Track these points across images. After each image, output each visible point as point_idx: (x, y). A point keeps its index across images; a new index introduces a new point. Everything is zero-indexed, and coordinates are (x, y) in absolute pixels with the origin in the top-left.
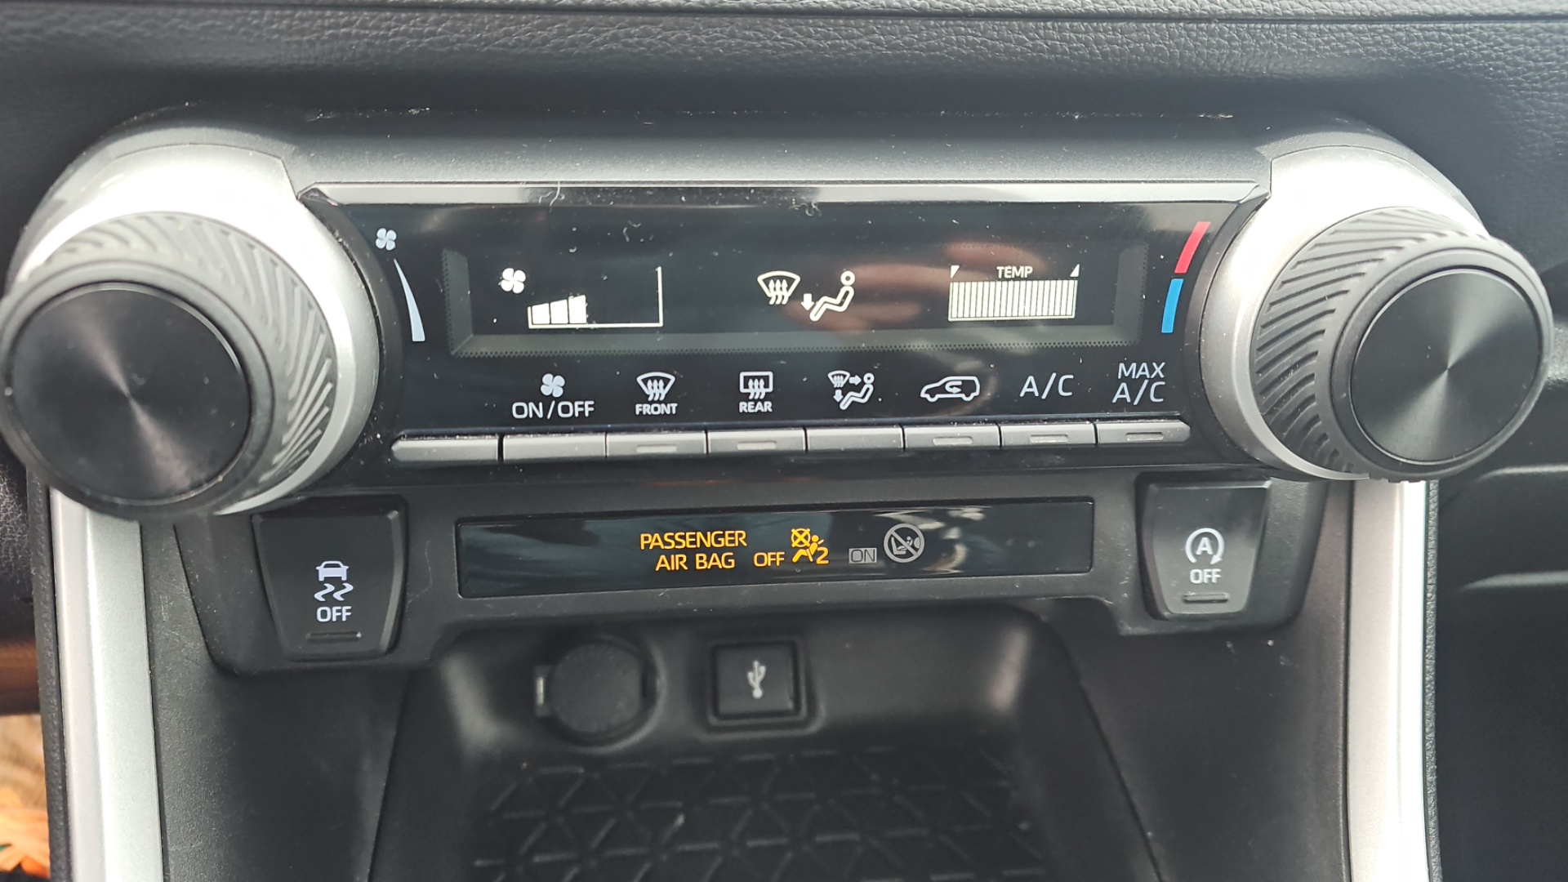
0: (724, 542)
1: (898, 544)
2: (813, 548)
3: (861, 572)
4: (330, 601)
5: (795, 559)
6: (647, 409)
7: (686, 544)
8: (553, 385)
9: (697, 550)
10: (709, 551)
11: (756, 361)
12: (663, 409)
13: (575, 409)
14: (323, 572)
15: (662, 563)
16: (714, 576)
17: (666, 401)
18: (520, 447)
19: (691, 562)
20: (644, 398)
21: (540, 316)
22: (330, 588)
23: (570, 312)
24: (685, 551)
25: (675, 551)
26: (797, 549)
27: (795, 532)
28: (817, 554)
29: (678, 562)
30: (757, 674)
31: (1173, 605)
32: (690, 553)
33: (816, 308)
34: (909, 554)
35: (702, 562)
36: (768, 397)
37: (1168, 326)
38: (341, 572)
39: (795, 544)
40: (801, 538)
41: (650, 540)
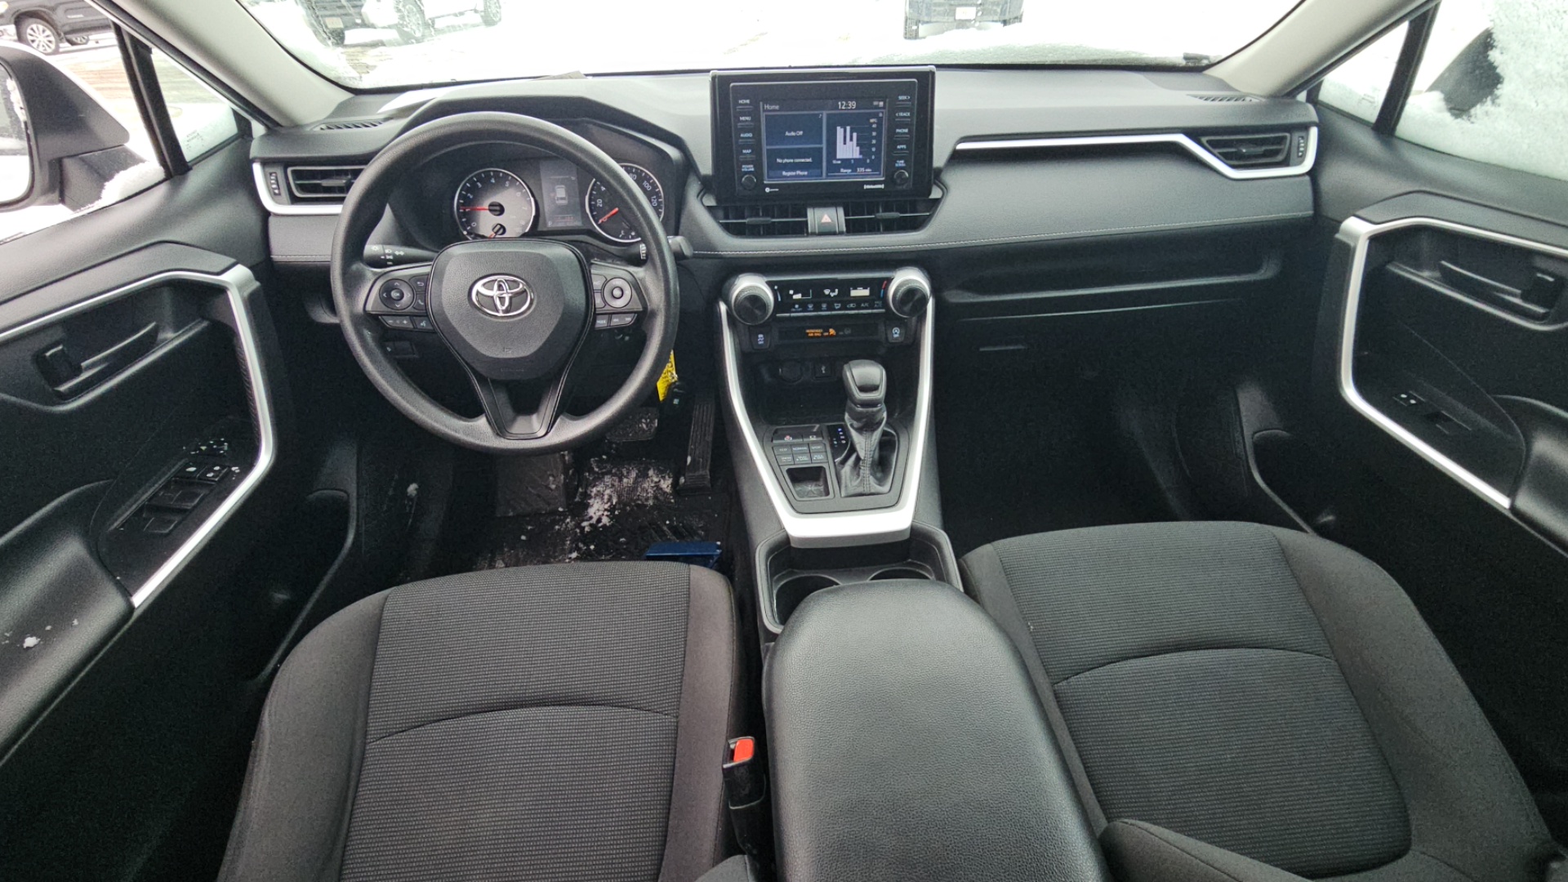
0: (819, 331)
1: (847, 331)
4: (760, 340)
7: (813, 331)
8: (797, 306)
10: (816, 332)
11: (824, 302)
13: (799, 309)
14: (759, 336)
16: (818, 337)
18: (793, 315)
19: (814, 335)
20: (811, 308)
21: (794, 296)
22: (760, 338)
23: (799, 296)
25: (811, 332)
26: (830, 333)
27: (830, 328)
28: (834, 333)
29: (812, 335)
30: (823, 369)
31: (890, 340)
32: (814, 333)
34: (849, 333)
35: (816, 334)
37: (882, 295)
38: (762, 336)
39: (830, 331)
41: (808, 331)
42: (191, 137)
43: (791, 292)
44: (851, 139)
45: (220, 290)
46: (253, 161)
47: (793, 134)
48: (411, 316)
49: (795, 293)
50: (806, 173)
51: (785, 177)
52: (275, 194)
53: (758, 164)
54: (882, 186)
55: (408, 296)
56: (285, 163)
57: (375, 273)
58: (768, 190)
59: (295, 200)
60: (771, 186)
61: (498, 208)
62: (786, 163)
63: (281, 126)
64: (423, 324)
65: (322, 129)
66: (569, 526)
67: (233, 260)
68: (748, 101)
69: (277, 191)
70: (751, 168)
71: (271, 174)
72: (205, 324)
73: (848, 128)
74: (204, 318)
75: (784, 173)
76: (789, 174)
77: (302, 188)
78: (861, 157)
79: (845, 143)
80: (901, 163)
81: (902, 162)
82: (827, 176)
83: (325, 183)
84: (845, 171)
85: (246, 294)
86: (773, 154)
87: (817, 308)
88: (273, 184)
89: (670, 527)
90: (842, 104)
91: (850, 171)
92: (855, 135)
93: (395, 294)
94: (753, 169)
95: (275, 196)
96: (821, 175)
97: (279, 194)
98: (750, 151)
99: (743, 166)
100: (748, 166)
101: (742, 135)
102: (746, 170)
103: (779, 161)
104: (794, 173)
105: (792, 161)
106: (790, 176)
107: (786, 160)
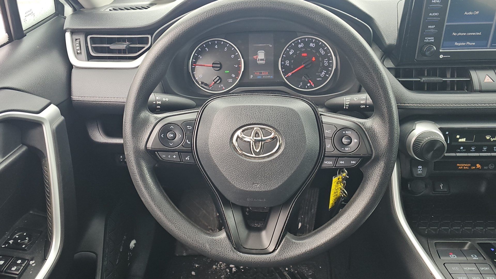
0: (468, 165)
1: (491, 166)
2: (479, 166)
3: (485, 169)
4: (419, 171)
5: (477, 168)
6: (472, 151)
7: (463, 165)
8: (462, 148)
9: (464, 166)
10: (466, 166)
11: (485, 146)
12: (473, 151)
13: (464, 150)
14: (419, 167)
15: (459, 168)
16: (466, 169)
17: (474, 150)
18: (458, 154)
19: (463, 168)
20: (472, 150)
21: (460, 140)
22: (419, 169)
23: (464, 140)
24: (463, 166)
25: (461, 166)
26: (477, 167)
27: (477, 164)
28: (480, 167)
29: (462, 167)
30: (441, 186)
32: (463, 167)
33: (492, 140)
34: (492, 168)
36: (486, 150)
38: (421, 167)
39: (477, 166)
40: (478, 165)
41: (458, 165)
42: (27, 14)
43: (458, 137)
45: (38, 124)
46: (65, 31)
47: (470, 13)
48: (180, 152)
49: (460, 138)
50: (474, 44)
51: (458, 46)
52: (78, 53)
53: (437, 37)
55: (179, 136)
56: (87, 33)
57: (156, 118)
58: (441, 56)
59: (90, 58)
60: (444, 53)
61: (219, 66)
63: (84, 8)
64: (188, 158)
65: (110, 10)
66: (222, 266)
67: (48, 101)
69: (79, 52)
70: (432, 39)
71: (76, 40)
72: (24, 148)
74: (24, 144)
75: (456, 44)
76: (459, 44)
77: (96, 49)
82: (491, 46)
83: (112, 47)
85: (55, 126)
86: (451, 29)
87: (479, 150)
88: (78, 46)
89: (290, 273)
93: (170, 135)
94: (433, 41)
95: (77, 54)
96: (486, 46)
97: (81, 53)
98: (434, 26)
99: (426, 38)
100: (430, 38)
101: (430, 14)
102: (428, 41)
103: (454, 34)
104: (464, 44)
105: (465, 34)
106: (461, 46)
107: (460, 34)
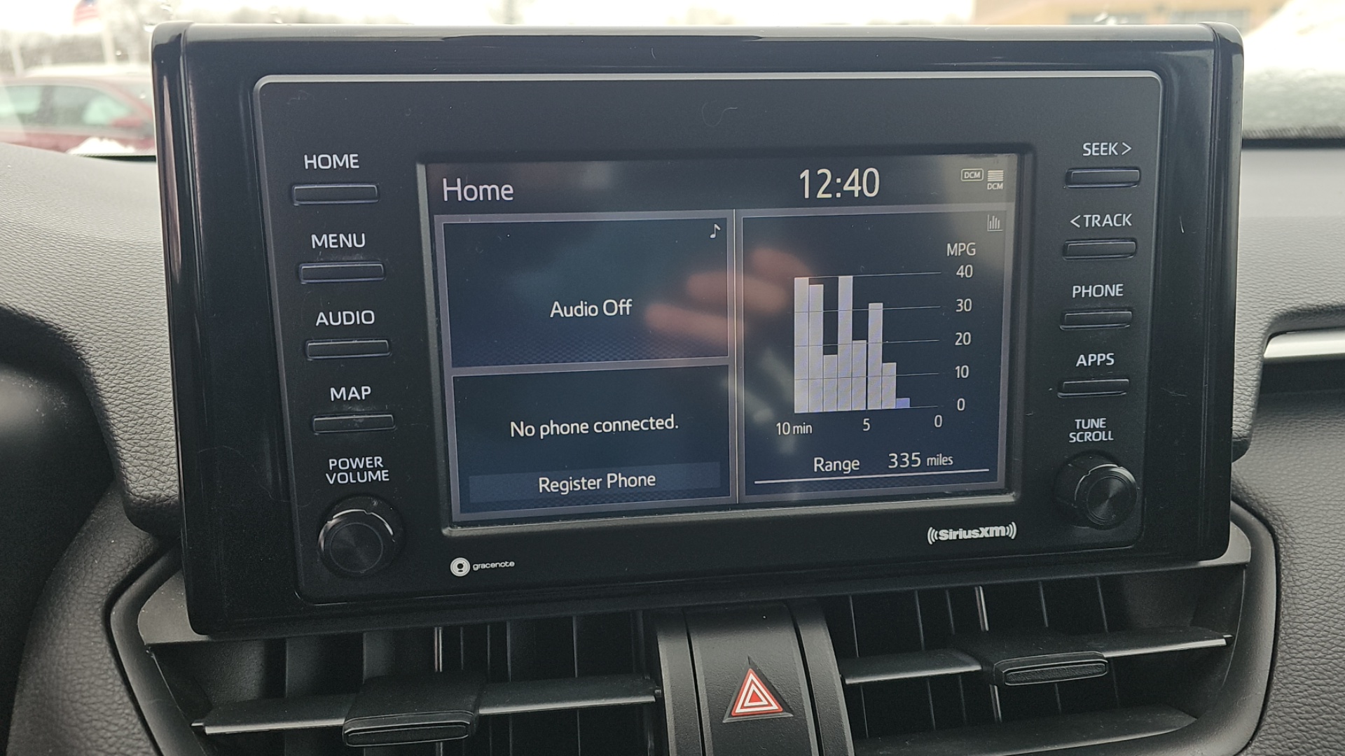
44: (860, 332)
47: (585, 310)
50: (650, 480)
51: (556, 499)
53: (405, 452)
54: (1012, 531)
58: (460, 567)
60: (471, 549)
62: (555, 437)
68: (350, 161)
70: (374, 469)
73: (846, 284)
75: (546, 484)
76: (566, 487)
78: (905, 403)
79: (830, 346)
80: (1093, 430)
81: (1100, 423)
82: (751, 488)
84: (831, 466)
90: (817, 181)
91: (854, 464)
92: (876, 311)
94: (382, 475)
96: (724, 490)
98: (366, 391)
99: (332, 463)
100: (356, 463)
101: (322, 319)
102: (349, 478)
103: (521, 430)
104: (592, 484)
105: (583, 428)
106: (575, 497)
107: (551, 428)
